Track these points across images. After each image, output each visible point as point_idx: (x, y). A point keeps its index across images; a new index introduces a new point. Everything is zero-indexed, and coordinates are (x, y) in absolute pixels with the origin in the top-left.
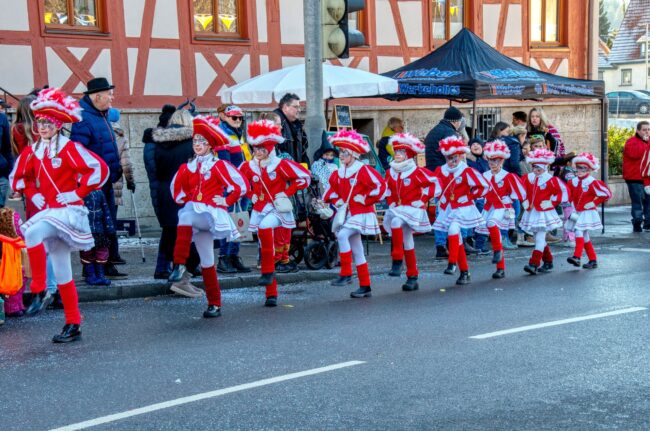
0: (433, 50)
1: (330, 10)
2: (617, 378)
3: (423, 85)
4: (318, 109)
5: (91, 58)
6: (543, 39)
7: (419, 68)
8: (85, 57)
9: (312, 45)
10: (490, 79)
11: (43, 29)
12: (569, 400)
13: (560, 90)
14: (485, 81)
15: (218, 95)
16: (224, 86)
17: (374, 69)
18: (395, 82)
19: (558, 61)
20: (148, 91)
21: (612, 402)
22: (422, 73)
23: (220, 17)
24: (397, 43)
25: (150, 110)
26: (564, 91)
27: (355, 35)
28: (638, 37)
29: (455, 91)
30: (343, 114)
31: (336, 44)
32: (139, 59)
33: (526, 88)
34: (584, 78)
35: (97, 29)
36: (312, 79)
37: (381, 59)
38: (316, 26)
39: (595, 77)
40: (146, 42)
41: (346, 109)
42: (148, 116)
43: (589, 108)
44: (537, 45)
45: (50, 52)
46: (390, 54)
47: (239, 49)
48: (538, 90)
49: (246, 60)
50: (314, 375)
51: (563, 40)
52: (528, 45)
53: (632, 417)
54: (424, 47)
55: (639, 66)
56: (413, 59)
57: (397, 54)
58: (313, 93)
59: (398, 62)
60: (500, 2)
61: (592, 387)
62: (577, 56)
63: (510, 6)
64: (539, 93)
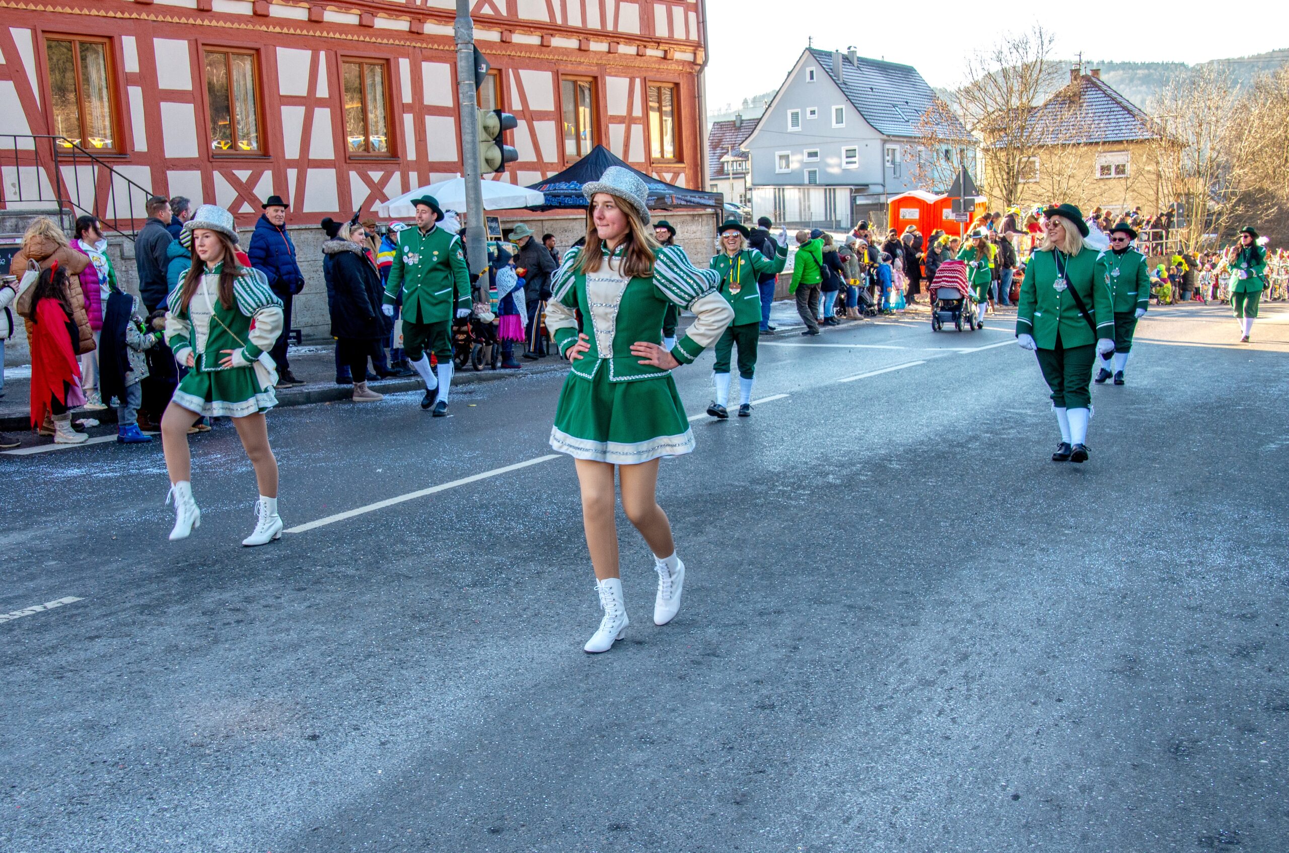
0: (569, 165)
1: (486, 128)
2: (788, 459)
3: (565, 196)
4: (478, 220)
5: (254, 180)
6: (662, 156)
7: (560, 182)
8: (248, 179)
9: (471, 161)
11: (211, 154)
12: (754, 481)
13: (684, 200)
15: (373, 209)
16: (378, 201)
17: (514, 181)
18: (542, 194)
19: (676, 175)
20: (307, 209)
21: (792, 480)
22: (563, 186)
23: (371, 138)
24: (535, 160)
25: (308, 226)
26: (690, 202)
27: (509, 151)
28: (721, 157)
30: (494, 225)
31: (493, 160)
32: (298, 179)
33: (658, 199)
34: (698, 189)
35: (259, 153)
36: (471, 193)
37: (520, 174)
38: (474, 142)
39: (710, 188)
40: (305, 163)
41: (495, 220)
42: (309, 232)
43: (704, 218)
44: (658, 161)
45: (217, 175)
46: (529, 169)
47: (389, 167)
48: (668, 201)
49: (397, 176)
50: (519, 470)
51: (679, 157)
52: (650, 161)
53: (813, 492)
54: (559, 162)
55: (723, 181)
56: (550, 174)
57: (535, 169)
58: (472, 205)
59: (537, 177)
60: (624, 122)
61: (770, 468)
62: (692, 172)
63: (633, 127)
64: (669, 203)
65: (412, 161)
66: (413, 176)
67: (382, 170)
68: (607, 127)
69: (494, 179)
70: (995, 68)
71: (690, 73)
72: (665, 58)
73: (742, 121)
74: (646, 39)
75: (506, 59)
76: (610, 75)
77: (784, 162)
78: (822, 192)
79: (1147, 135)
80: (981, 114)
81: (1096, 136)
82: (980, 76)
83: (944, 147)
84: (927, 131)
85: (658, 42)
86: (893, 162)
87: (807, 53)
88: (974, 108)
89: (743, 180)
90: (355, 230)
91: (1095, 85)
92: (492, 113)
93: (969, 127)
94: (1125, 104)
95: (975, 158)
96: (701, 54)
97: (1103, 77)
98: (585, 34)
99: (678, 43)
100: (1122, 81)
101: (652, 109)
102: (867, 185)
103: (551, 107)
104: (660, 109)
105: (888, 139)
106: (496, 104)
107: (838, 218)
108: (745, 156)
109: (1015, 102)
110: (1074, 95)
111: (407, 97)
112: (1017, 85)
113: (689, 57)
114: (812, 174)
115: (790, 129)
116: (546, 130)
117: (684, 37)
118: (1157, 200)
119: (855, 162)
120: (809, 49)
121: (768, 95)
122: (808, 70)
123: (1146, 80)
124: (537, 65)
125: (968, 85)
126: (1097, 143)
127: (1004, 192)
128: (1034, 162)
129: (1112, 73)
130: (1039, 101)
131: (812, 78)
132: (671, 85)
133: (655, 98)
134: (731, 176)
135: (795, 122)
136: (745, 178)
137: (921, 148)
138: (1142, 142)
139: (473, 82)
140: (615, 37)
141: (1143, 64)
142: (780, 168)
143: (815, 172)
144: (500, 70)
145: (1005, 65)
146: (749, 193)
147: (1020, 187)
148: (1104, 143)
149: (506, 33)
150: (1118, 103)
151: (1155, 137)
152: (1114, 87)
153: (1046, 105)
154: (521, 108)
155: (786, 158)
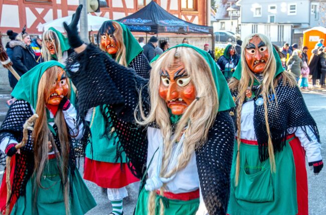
0: (138, 10)
4: (86, 36)
6: (187, 7)
7: (132, 18)
10: (164, 24)
13: (194, 30)
14: (161, 25)
15: (37, 28)
16: (40, 23)
17: (111, 18)
19: (194, 17)
20: (2, 25)
22: (134, 20)
24: (122, 7)
26: (196, 30)
27: (103, 2)
28: (226, 9)
29: (148, 29)
31: (94, 6)
33: (180, 29)
34: (204, 25)
36: (83, 21)
37: (114, 13)
39: (209, 25)
43: (207, 38)
44: (185, 10)
46: (119, 11)
48: (185, 30)
49: (51, 11)
51: (196, 8)
52: (180, 10)
54: (134, 9)
55: (228, 21)
56: (129, 14)
57: (122, 11)
58: (83, 28)
59: (123, 15)
62: (201, 15)
64: (186, 31)
65: (59, 4)
66: (59, 12)
67: (43, 8)
77: (258, 11)
78: (277, 27)
86: (315, 12)
89: (237, 21)
90: (25, 36)
102: (300, 24)
107: (284, 40)
108: (238, 8)
114: (272, 18)
119: (294, 12)
134: (231, 18)
136: (238, 19)
142: (257, 15)
143: (274, 17)
146: (239, 27)
155: (259, 9)
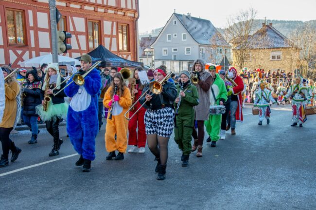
1: (60, 37)
6: (123, 49)
9: (55, 49)
13: (131, 65)
14: (108, 62)
16: (20, 61)
23: (18, 38)
27: (69, 46)
30: (63, 71)
31: (63, 49)
36: (55, 60)
37: (73, 54)
38: (56, 42)
44: (121, 51)
46: (76, 52)
47: (25, 49)
49: (27, 53)
51: (129, 50)
52: (119, 51)
54: (87, 50)
55: (145, 58)
57: (78, 52)
59: (79, 55)
62: (133, 55)
63: (113, 39)
65: (33, 47)
66: (34, 53)
67: (21, 50)
68: (104, 38)
69: (63, 55)
70: (237, 22)
71: (133, 21)
72: (124, 15)
73: (151, 38)
74: (118, 8)
75: (68, 13)
76: (105, 20)
77: (165, 52)
78: (178, 63)
79: (288, 46)
80: (232, 38)
81: (271, 46)
82: (232, 24)
83: (219, 49)
84: (214, 43)
85: (122, 10)
86: (202, 53)
87: (174, 15)
88: (229, 35)
91: (270, 28)
92: (63, 32)
93: (228, 42)
94: (281, 35)
95: (230, 53)
96: (137, 14)
97: (274, 26)
98: (96, 5)
99: (129, 10)
100: (280, 27)
101: (120, 32)
103: (84, 30)
104: (122, 33)
105: (201, 45)
106: (64, 29)
109: (243, 34)
110: (264, 32)
111: (31, 24)
112: (244, 27)
113: (133, 15)
114: (175, 56)
115: (168, 41)
116: (83, 39)
117: (131, 8)
118: (291, 68)
119: (189, 53)
120: (174, 13)
121: (161, 28)
122: (174, 21)
123: (288, 27)
124: (79, 16)
125: (228, 27)
126: (271, 48)
127: (240, 64)
128: (249, 54)
129: (277, 24)
130: (251, 34)
131: (175, 23)
132: (126, 25)
133: (121, 29)
134: (147, 56)
135: (169, 39)
136: (152, 57)
137: (212, 48)
138: (286, 48)
139: (56, 21)
140: (107, 7)
141: (288, 21)
142: (164, 54)
143: (176, 56)
144: (66, 17)
145: (240, 21)
146: (153, 62)
147: (245, 63)
148: (274, 48)
149: (68, 4)
150: (278, 35)
151: (291, 46)
152: (277, 29)
153: (254, 35)
154: (73, 30)
155: (166, 50)
